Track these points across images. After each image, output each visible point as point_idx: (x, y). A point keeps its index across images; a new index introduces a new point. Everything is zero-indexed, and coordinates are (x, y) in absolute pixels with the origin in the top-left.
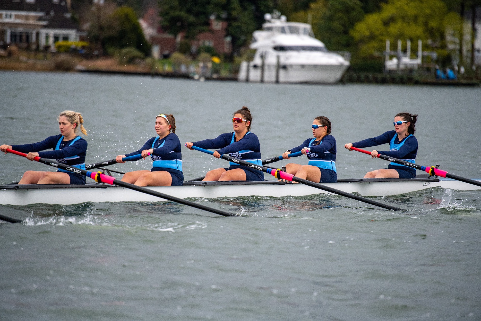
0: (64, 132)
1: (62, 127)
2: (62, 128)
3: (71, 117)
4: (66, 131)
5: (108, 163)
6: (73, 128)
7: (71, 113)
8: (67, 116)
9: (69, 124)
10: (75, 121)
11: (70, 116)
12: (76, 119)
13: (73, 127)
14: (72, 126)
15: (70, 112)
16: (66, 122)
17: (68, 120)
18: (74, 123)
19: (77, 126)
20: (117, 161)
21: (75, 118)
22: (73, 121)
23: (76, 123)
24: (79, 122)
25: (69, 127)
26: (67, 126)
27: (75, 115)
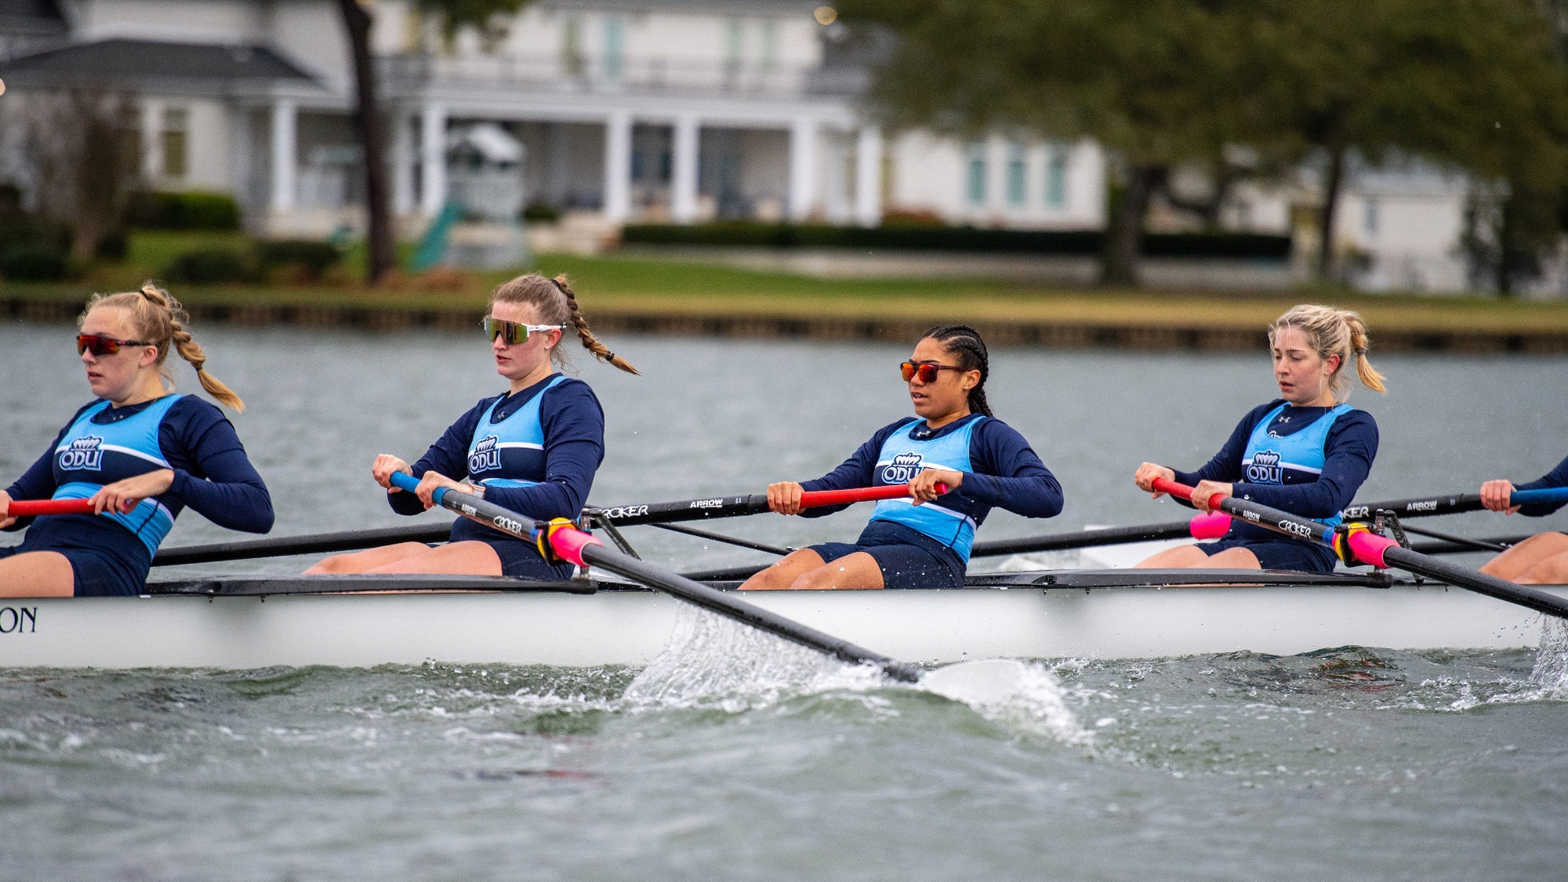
0: (1293, 388)
1: (1287, 371)
2: (1286, 374)
3: (1324, 330)
4: (1301, 386)
5: (1438, 506)
6: (1327, 373)
7: (1322, 313)
8: (1307, 329)
9: (1313, 357)
10: (1337, 347)
11: (1317, 329)
12: (1338, 338)
13: (1326, 368)
14: (1325, 364)
15: (1318, 313)
16: (1302, 347)
17: (1311, 344)
18: (1332, 355)
19: (1340, 365)
20: (1489, 500)
21: (1336, 337)
22: (1330, 346)
23: (1338, 353)
24: (1348, 351)
25: (1311, 371)
26: (1305, 364)
27: (1336, 322)
